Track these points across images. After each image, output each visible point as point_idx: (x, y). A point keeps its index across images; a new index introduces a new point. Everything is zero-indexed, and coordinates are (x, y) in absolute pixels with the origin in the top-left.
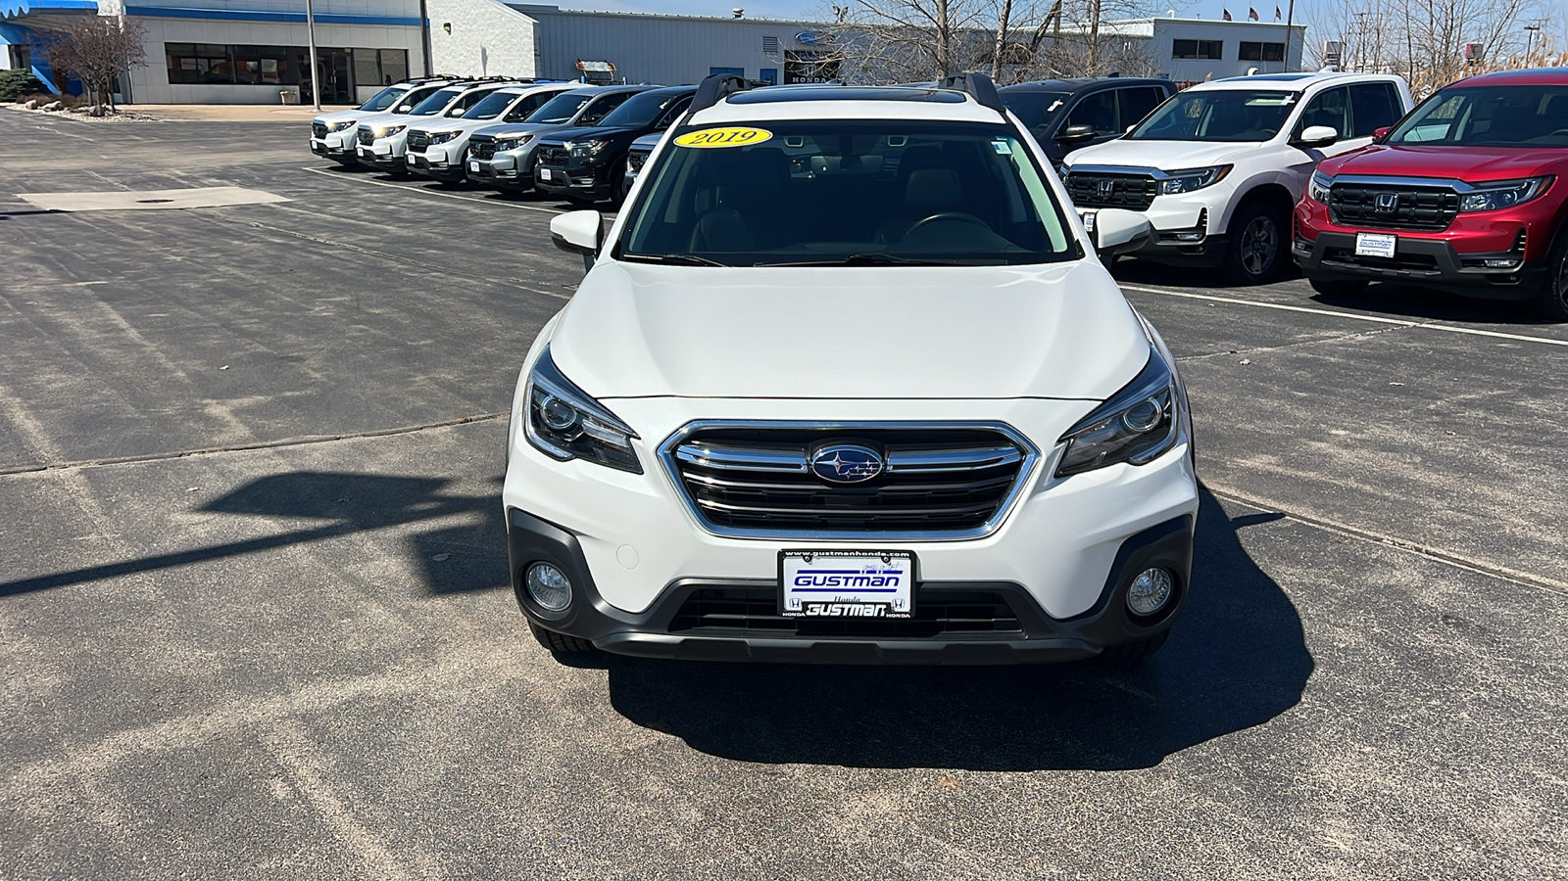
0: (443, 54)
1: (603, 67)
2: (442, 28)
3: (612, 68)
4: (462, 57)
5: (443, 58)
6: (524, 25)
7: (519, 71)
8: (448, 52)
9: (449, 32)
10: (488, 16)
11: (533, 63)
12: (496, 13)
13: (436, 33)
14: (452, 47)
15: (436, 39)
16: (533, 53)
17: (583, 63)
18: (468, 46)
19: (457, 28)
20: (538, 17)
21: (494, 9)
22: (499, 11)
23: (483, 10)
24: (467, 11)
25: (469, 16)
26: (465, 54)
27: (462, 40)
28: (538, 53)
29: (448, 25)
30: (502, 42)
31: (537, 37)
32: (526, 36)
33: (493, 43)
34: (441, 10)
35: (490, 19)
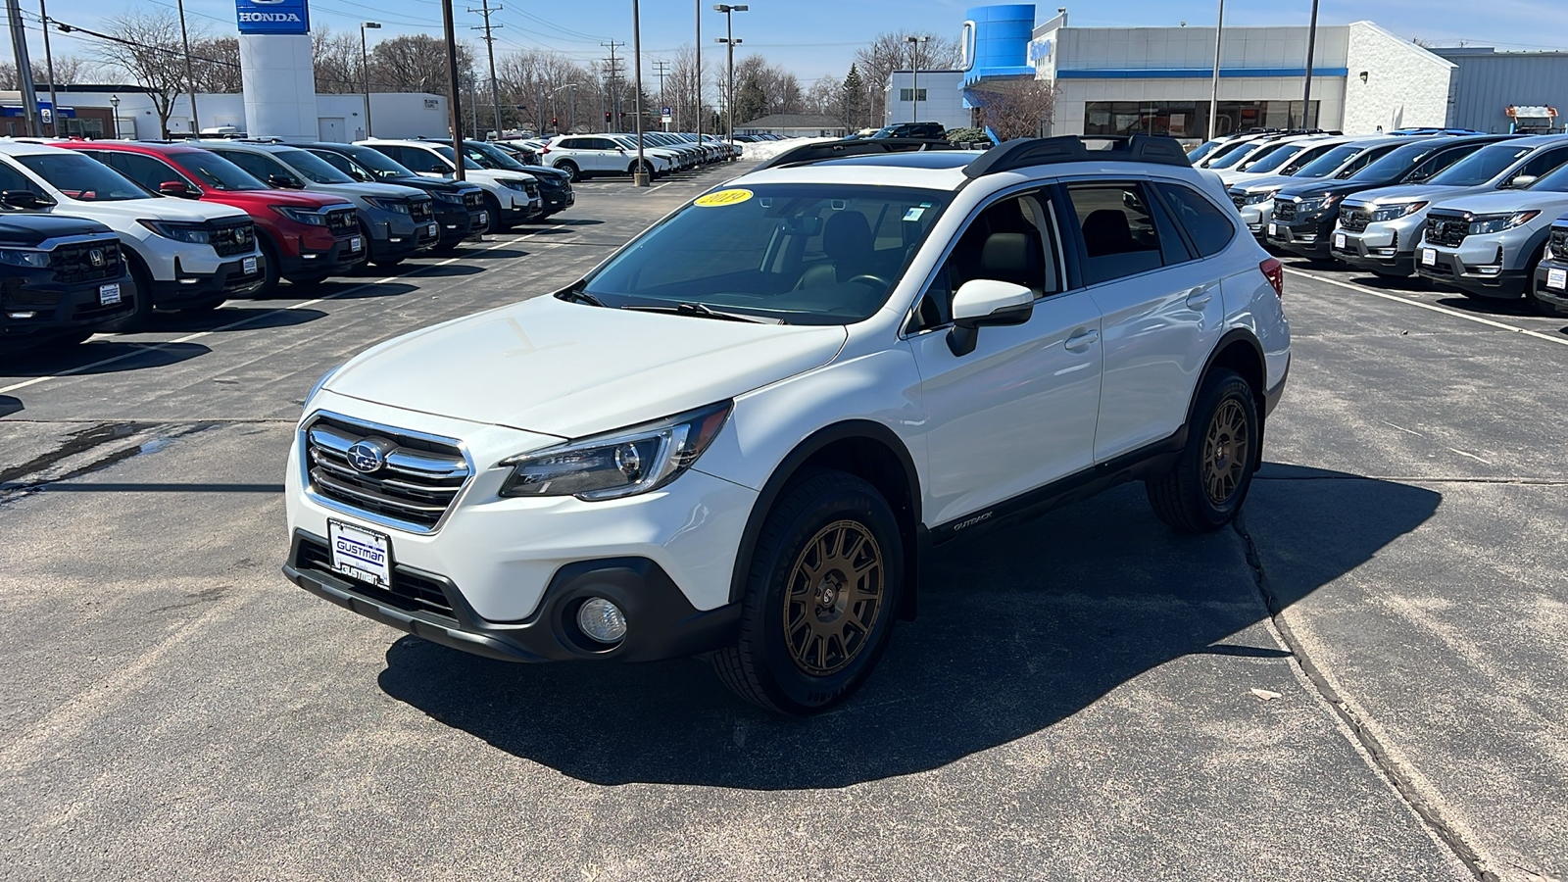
0: (1356, 104)
1: (1540, 112)
2: (1359, 77)
3: (1554, 113)
4: (1374, 107)
5: (1355, 108)
6: (1442, 71)
7: (1428, 120)
8: (1361, 102)
9: (1366, 81)
10: (1406, 63)
11: (1445, 111)
12: (1415, 59)
13: (1352, 82)
14: (1365, 97)
15: (1351, 89)
16: (1446, 99)
17: (1516, 108)
18: (1382, 95)
19: (1374, 76)
20: (1460, 61)
21: (1414, 55)
22: (1418, 57)
23: (1402, 56)
24: (1386, 58)
25: (1387, 64)
26: (1377, 103)
27: (1377, 88)
28: (1452, 100)
29: (1366, 74)
30: (1416, 89)
31: (1455, 81)
32: (1442, 82)
33: (1406, 91)
34: (1361, 58)
35: (1407, 66)
